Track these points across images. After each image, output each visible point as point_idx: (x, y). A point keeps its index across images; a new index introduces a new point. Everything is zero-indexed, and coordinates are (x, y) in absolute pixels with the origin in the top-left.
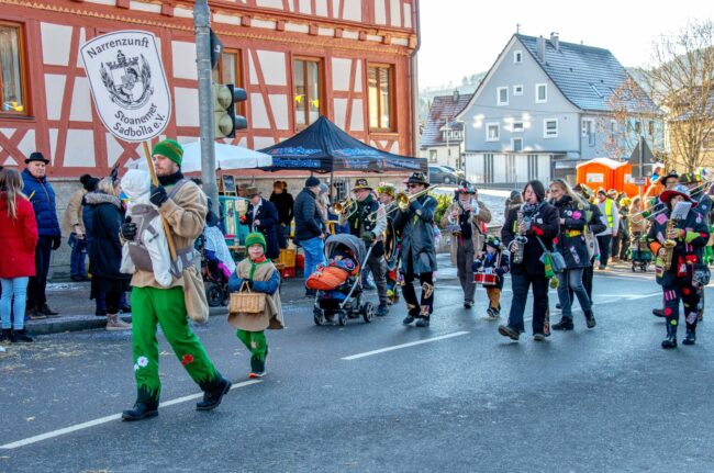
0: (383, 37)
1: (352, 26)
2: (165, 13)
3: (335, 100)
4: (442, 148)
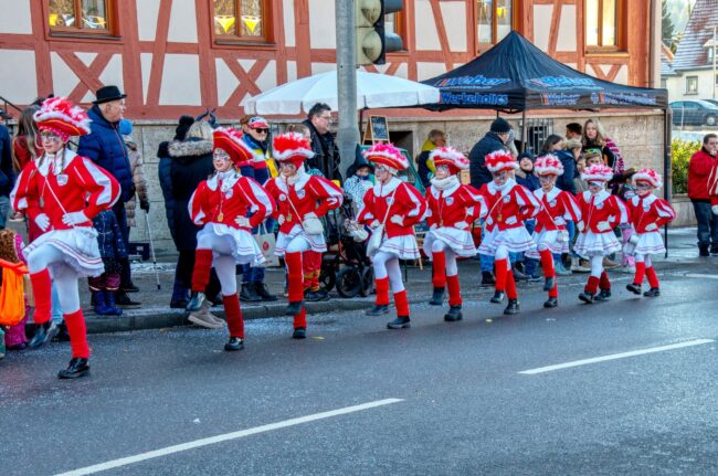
3: (536, 7)
4: (706, 72)
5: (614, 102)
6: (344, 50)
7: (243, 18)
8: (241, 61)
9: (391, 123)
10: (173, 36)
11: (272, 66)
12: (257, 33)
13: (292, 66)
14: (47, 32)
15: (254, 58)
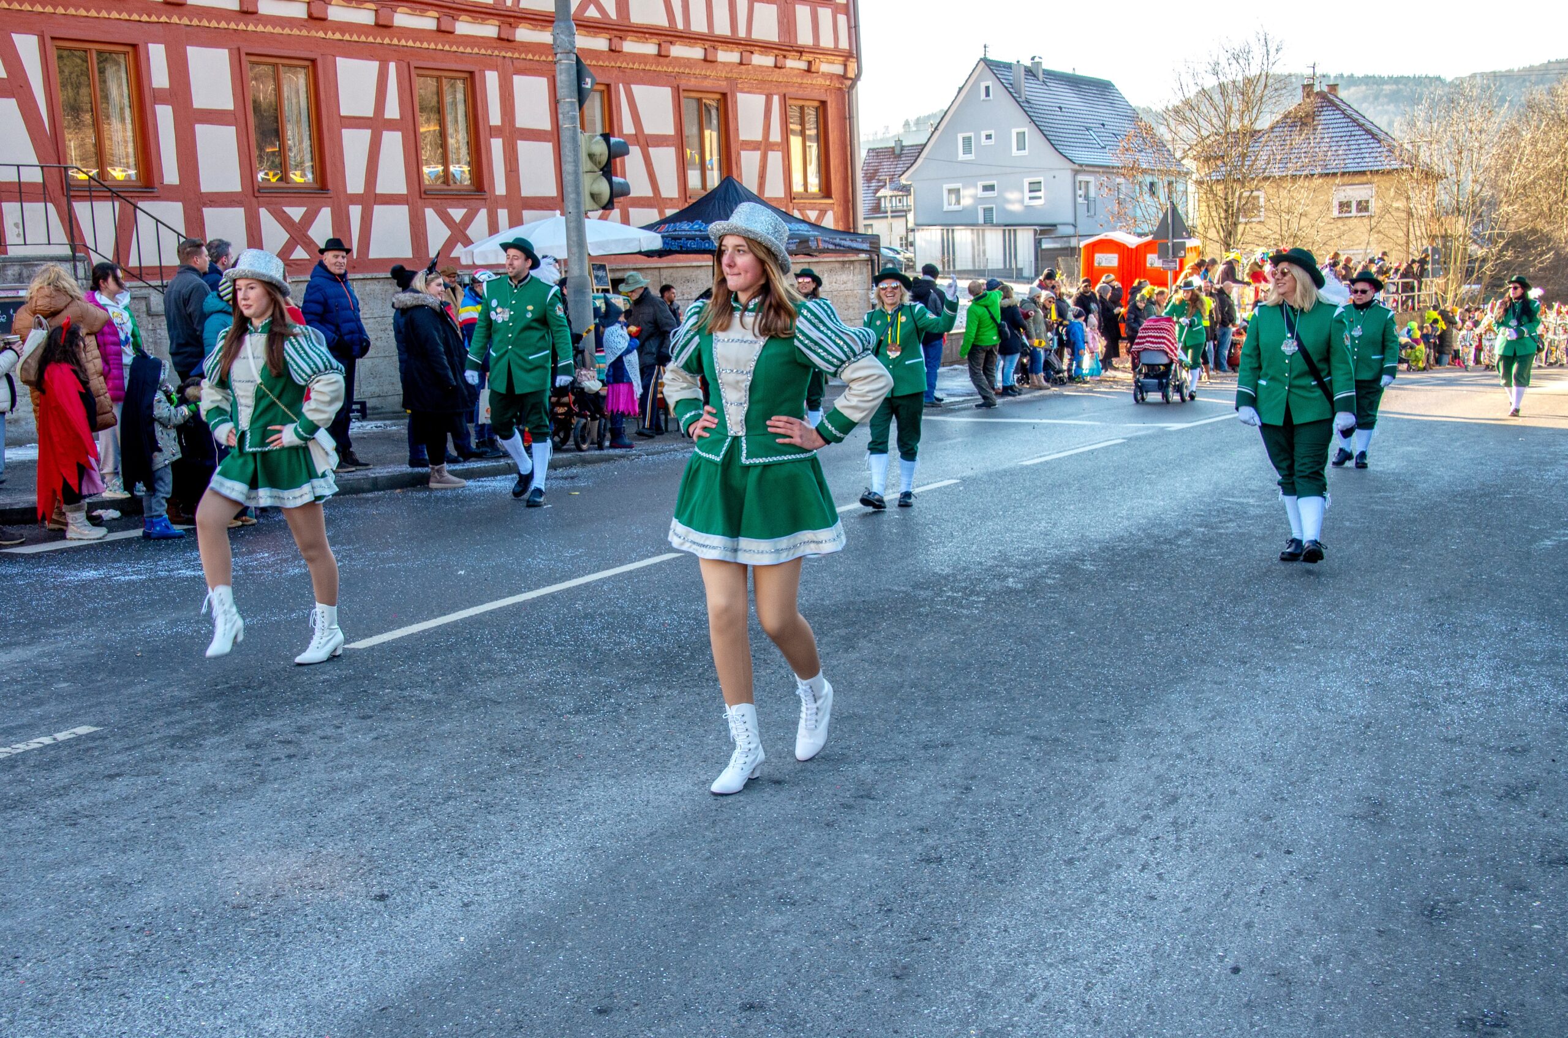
0: (810, 63)
1: (766, 47)
2: (503, 36)
3: (743, 153)
4: (880, 221)
5: (831, 247)
6: (572, 196)
7: (452, 168)
8: (451, 211)
9: (612, 270)
10: (383, 187)
11: (483, 214)
12: (468, 182)
13: (503, 215)
14: (256, 188)
15: (464, 207)
